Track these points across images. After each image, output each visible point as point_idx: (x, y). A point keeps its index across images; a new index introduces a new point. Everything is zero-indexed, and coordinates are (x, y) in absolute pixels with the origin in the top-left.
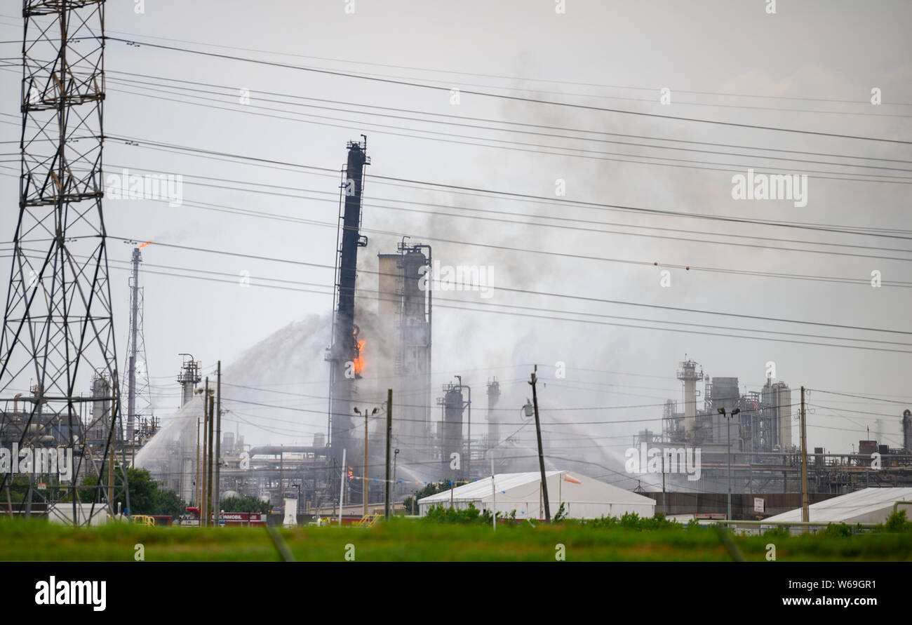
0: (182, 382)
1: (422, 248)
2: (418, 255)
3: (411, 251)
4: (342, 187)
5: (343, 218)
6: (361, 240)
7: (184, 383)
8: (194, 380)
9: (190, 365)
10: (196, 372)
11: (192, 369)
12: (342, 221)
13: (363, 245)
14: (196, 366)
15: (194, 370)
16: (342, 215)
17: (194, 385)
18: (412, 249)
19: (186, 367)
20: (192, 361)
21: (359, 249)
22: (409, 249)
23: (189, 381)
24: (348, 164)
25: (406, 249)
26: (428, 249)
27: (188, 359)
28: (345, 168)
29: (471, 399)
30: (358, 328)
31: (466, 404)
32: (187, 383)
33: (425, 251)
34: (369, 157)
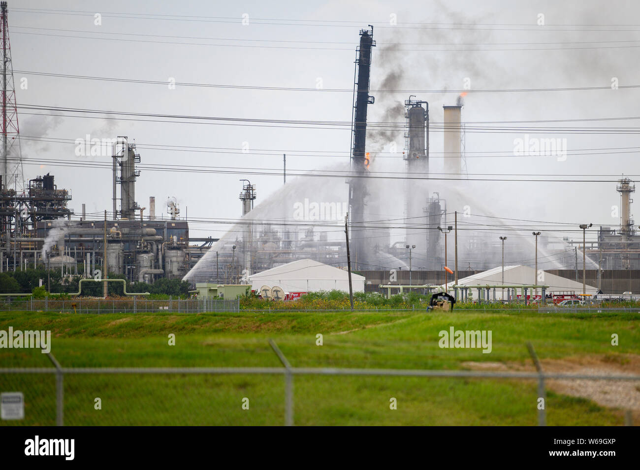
0: (242, 199)
1: (422, 104)
2: (419, 109)
3: (414, 106)
4: (356, 62)
5: (357, 84)
6: (370, 99)
7: (244, 199)
8: (251, 197)
9: (248, 188)
10: (252, 192)
11: (250, 190)
12: (356, 86)
13: (371, 103)
14: (252, 188)
15: (251, 191)
16: (357, 82)
17: (251, 201)
18: (415, 105)
19: (245, 188)
20: (250, 185)
21: (369, 105)
22: (413, 105)
23: (247, 199)
24: (361, 46)
25: (411, 105)
26: (426, 104)
27: (247, 183)
28: (359, 48)
29: (447, 209)
30: (368, 160)
31: (443, 212)
32: (246, 200)
33: (424, 106)
34: (375, 41)
